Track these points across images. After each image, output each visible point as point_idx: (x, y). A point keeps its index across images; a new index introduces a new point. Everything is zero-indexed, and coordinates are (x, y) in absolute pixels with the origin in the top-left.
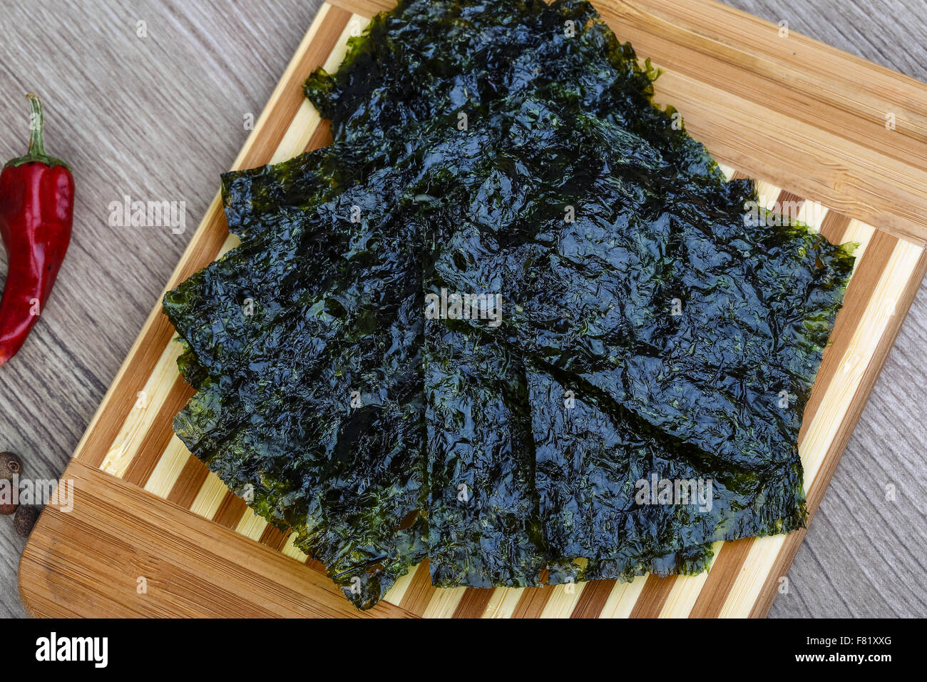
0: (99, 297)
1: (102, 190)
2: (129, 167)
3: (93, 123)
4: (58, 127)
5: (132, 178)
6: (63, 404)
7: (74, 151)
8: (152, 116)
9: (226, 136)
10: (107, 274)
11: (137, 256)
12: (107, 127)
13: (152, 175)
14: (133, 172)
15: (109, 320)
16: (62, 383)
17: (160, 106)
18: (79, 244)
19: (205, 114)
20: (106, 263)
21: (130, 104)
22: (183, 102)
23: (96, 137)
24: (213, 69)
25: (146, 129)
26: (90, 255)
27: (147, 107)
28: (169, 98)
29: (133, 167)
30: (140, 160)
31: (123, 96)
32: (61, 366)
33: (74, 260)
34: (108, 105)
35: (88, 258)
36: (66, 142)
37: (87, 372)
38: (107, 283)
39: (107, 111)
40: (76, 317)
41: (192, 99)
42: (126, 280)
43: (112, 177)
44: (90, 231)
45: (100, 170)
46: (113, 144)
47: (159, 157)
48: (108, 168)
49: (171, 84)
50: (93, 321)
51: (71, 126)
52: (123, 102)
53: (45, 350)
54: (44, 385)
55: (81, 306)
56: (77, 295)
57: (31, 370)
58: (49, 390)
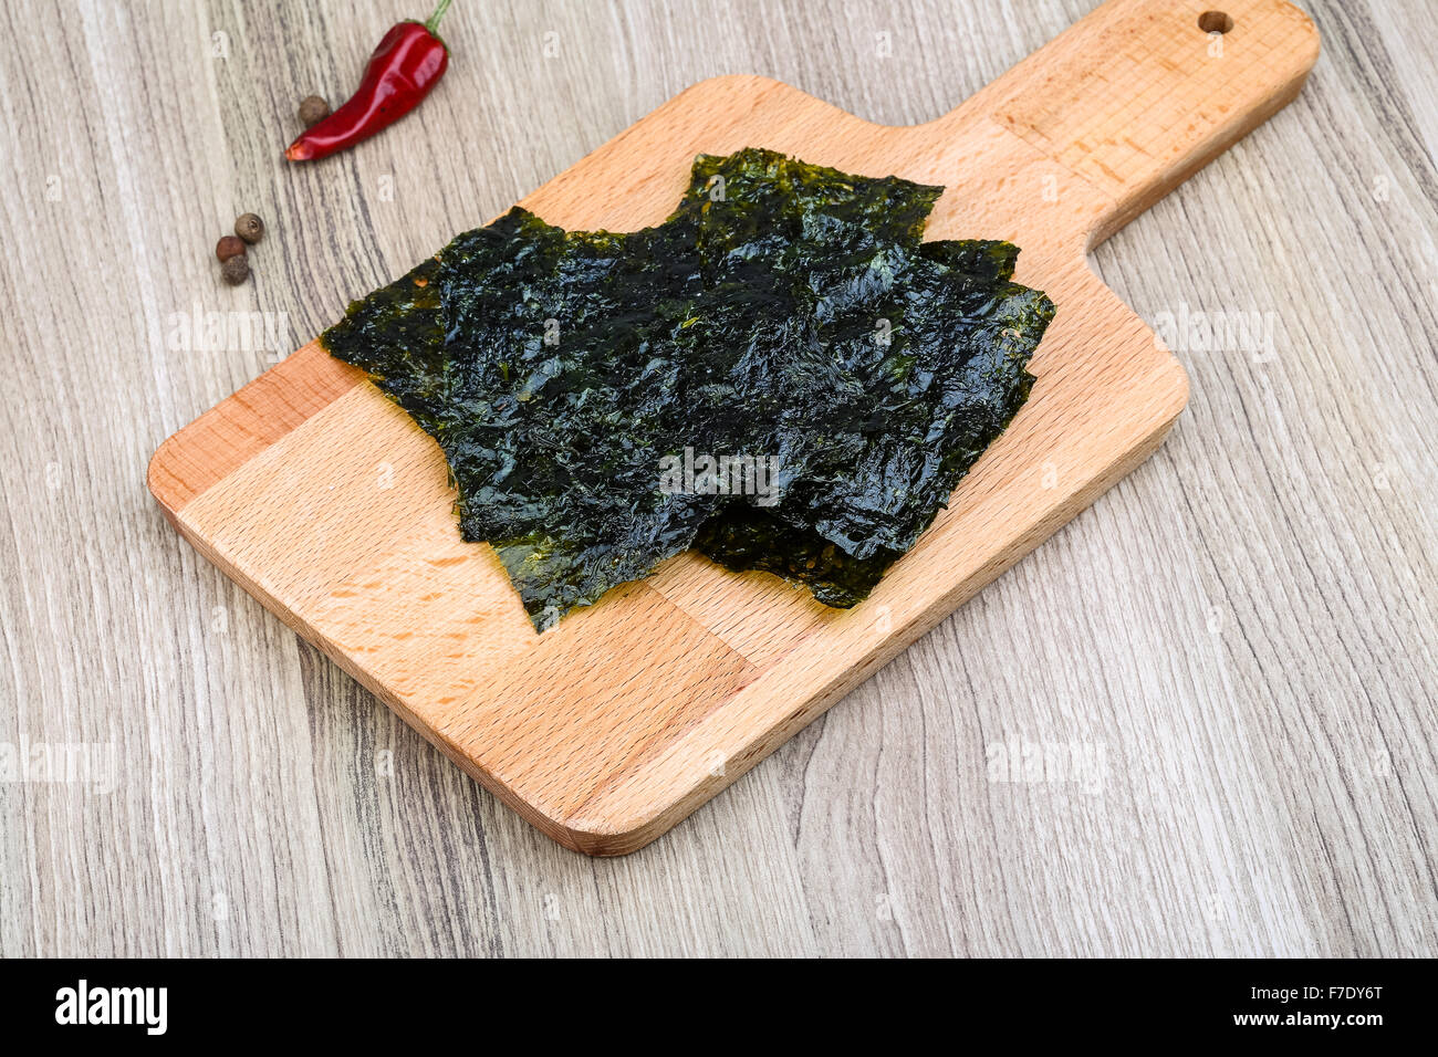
0: (411, 159)
1: (468, 90)
2: (500, 85)
3: (495, 45)
4: (464, 35)
5: (498, 94)
6: (328, 215)
7: (466, 56)
9: (595, 100)
10: (429, 146)
11: (463, 145)
12: (504, 52)
13: (516, 98)
14: (502, 90)
15: (407, 176)
16: (338, 200)
18: (422, 118)
19: (590, 78)
20: (433, 139)
22: (578, 63)
23: (489, 55)
24: (620, 52)
25: (534, 68)
26: (425, 128)
29: (505, 87)
30: (514, 85)
32: (345, 189)
33: (410, 126)
34: (516, 38)
35: (422, 129)
37: (363, 202)
38: (425, 152)
39: (512, 43)
40: (382, 161)
41: (587, 64)
42: (441, 156)
43: (482, 84)
44: (437, 113)
45: (476, 78)
46: (500, 65)
47: (531, 90)
48: (483, 80)
50: (394, 171)
51: (475, 39)
52: (529, 42)
53: (340, 172)
54: (322, 195)
55: (391, 158)
56: (394, 149)
57: (320, 181)
58: (323, 199)
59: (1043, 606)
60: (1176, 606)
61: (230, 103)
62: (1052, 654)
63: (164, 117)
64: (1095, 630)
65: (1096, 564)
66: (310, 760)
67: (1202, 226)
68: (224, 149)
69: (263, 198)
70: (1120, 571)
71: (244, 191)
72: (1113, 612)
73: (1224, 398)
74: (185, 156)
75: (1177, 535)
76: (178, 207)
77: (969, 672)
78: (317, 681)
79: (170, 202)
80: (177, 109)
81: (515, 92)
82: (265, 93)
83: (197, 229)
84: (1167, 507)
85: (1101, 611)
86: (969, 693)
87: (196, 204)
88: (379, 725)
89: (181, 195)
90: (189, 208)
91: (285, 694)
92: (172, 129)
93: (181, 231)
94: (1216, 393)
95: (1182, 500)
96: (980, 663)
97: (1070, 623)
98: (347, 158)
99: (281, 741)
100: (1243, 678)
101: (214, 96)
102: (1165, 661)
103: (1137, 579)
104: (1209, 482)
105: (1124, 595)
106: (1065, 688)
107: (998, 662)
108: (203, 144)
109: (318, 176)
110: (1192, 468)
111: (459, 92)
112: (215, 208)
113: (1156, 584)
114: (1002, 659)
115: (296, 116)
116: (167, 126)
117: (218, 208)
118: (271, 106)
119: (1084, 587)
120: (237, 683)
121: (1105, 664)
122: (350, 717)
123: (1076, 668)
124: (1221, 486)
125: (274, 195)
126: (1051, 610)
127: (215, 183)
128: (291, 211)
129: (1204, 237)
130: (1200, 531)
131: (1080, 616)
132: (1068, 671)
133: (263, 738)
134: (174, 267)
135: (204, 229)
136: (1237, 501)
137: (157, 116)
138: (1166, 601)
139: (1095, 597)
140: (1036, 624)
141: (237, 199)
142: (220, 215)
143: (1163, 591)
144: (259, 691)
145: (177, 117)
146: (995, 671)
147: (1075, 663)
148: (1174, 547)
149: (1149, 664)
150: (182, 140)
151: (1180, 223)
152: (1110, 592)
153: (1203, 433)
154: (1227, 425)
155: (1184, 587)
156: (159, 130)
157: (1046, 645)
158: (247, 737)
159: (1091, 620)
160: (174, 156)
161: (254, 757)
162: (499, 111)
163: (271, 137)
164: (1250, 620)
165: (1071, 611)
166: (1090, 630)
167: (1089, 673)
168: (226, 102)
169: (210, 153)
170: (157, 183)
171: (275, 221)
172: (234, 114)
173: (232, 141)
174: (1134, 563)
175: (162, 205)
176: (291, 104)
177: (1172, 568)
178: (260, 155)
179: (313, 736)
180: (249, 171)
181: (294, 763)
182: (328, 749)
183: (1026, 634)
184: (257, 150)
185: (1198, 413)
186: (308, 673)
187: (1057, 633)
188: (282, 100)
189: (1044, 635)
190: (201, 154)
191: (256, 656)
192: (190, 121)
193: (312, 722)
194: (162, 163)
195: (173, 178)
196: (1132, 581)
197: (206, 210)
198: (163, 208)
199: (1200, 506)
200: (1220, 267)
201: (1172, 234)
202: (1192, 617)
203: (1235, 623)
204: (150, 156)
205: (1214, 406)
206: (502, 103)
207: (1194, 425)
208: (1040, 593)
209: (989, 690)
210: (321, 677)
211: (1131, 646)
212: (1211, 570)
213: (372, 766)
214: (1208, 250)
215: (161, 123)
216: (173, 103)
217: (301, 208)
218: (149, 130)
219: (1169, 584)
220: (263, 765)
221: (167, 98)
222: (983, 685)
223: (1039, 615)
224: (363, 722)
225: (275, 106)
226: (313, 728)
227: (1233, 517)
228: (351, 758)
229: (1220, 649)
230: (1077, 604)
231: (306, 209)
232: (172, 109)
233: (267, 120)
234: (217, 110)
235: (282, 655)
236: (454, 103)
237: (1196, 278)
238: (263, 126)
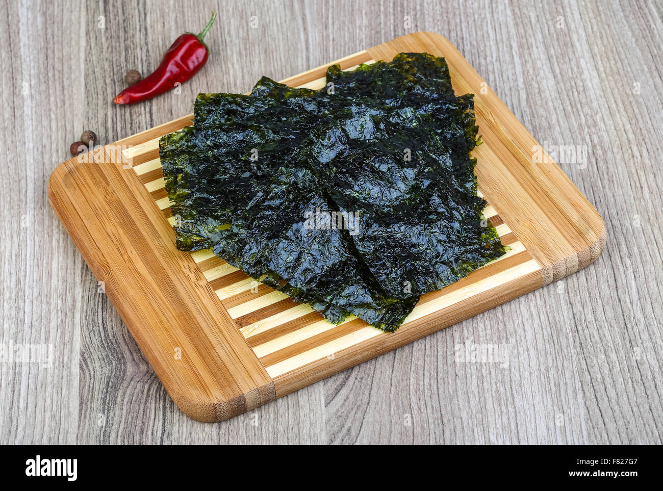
0: (182, 107)
1: (218, 73)
2: (236, 71)
3: (236, 49)
4: (220, 43)
5: (234, 76)
7: (219, 54)
8: (262, 61)
12: (240, 54)
14: (236, 74)
17: (268, 58)
18: (191, 86)
19: (284, 71)
21: (257, 51)
22: (279, 62)
23: (232, 55)
24: (302, 58)
25: (255, 64)
26: (192, 91)
27: (263, 56)
28: (275, 57)
29: (238, 73)
30: (243, 72)
31: (257, 47)
32: (144, 121)
34: (248, 47)
36: (219, 50)
39: (245, 49)
40: (166, 108)
41: (283, 63)
43: (226, 70)
44: (200, 84)
45: (224, 66)
46: (237, 60)
47: (252, 75)
48: (227, 68)
49: (280, 54)
50: (172, 114)
51: (226, 46)
52: (255, 49)
53: (143, 112)
54: (131, 124)
55: (171, 106)
56: (174, 102)
57: (131, 116)
58: (131, 126)
59: (489, 379)
60: (562, 384)
61: (90, 71)
62: (489, 406)
63: (54, 75)
64: (515, 394)
65: (521, 358)
66: (76, 431)
67: (606, 176)
68: (83, 96)
69: (100, 123)
70: (534, 362)
71: (90, 118)
72: (526, 385)
73: (605, 272)
74: (62, 97)
75: (568, 346)
76: (54, 124)
77: (443, 412)
78: (87, 387)
79: (50, 121)
80: (61, 72)
81: (243, 76)
82: (109, 66)
83: (62, 137)
84: (564, 329)
85: (520, 384)
86: (441, 424)
87: (63, 123)
88: (116, 415)
89: (57, 118)
90: (60, 124)
91: (69, 394)
92: (57, 82)
93: (53, 137)
94: (600, 269)
95: (573, 326)
96: (449, 408)
97: (502, 390)
98: (148, 104)
99: (63, 419)
100: (593, 428)
101: (82, 66)
102: (552, 414)
103: (542, 368)
104: (590, 317)
105: (534, 377)
106: (494, 426)
107: (459, 408)
108: (72, 91)
109: (130, 113)
110: (581, 308)
111: (213, 74)
112: (73, 126)
113: (552, 372)
114: (461, 406)
115: (124, 79)
116: (55, 80)
117: (75, 126)
118: (112, 74)
119: (513, 370)
120: (44, 385)
121: (518, 414)
122: (102, 409)
123: (502, 415)
124: (596, 320)
125: (106, 122)
126: (493, 382)
127: (75, 113)
128: (113, 131)
129: (606, 182)
130: (581, 344)
131: (508, 387)
132: (497, 417)
133: (53, 417)
134: (47, 156)
135: (66, 137)
136: (604, 329)
137: (50, 75)
138: (557, 383)
139: (518, 375)
140: (483, 389)
141: (86, 122)
142: (75, 130)
143: (556, 376)
144: (55, 391)
145: (61, 76)
146: (457, 413)
147: (502, 412)
148: (566, 352)
149: (542, 416)
150: (61, 88)
151: (594, 173)
152: (527, 374)
153: (590, 290)
154: (604, 286)
155: (568, 375)
156: (50, 83)
157: (487, 401)
158: (44, 415)
159: (514, 388)
160: (56, 97)
161: (46, 426)
162: (232, 85)
163: (109, 91)
164: (602, 396)
165: (503, 383)
166: (512, 394)
167: (509, 419)
168: (88, 70)
169: (75, 97)
170: (45, 111)
171: (104, 135)
172: (91, 77)
173: (88, 91)
174: (542, 359)
175: (45, 123)
176: (122, 74)
177: (563, 364)
178: (102, 99)
179: (80, 417)
180: (94, 108)
181: (67, 431)
182: (87, 426)
183: (477, 394)
184: (101, 97)
185: (589, 278)
186: (83, 383)
187: (494, 394)
188: (118, 71)
189: (487, 396)
190: (71, 96)
191: (57, 371)
192: (68, 79)
193: (81, 410)
194: (49, 100)
195: (53, 108)
196: (539, 369)
197: (68, 127)
198: (46, 124)
199: (583, 330)
200: (612, 199)
201: (588, 178)
202: (570, 392)
203: (593, 397)
204: (44, 96)
205: (598, 275)
206: (235, 81)
207: (586, 285)
208: (488, 372)
209: (452, 424)
210: (89, 386)
211: (534, 405)
212: (584, 366)
213: (109, 437)
214: (607, 190)
215: (52, 79)
216: (60, 68)
217: (119, 129)
218: (45, 82)
219: (560, 372)
220: (51, 431)
221: (58, 66)
222: (449, 420)
223: (485, 385)
224: (108, 412)
225: (114, 74)
226: (80, 413)
227: (600, 338)
228: (98, 432)
229: (583, 411)
230: (507, 379)
231: (121, 131)
232: (59, 71)
233: (108, 81)
234: (83, 74)
235: (70, 373)
236: (210, 79)
237: (598, 204)
238: (106, 84)
